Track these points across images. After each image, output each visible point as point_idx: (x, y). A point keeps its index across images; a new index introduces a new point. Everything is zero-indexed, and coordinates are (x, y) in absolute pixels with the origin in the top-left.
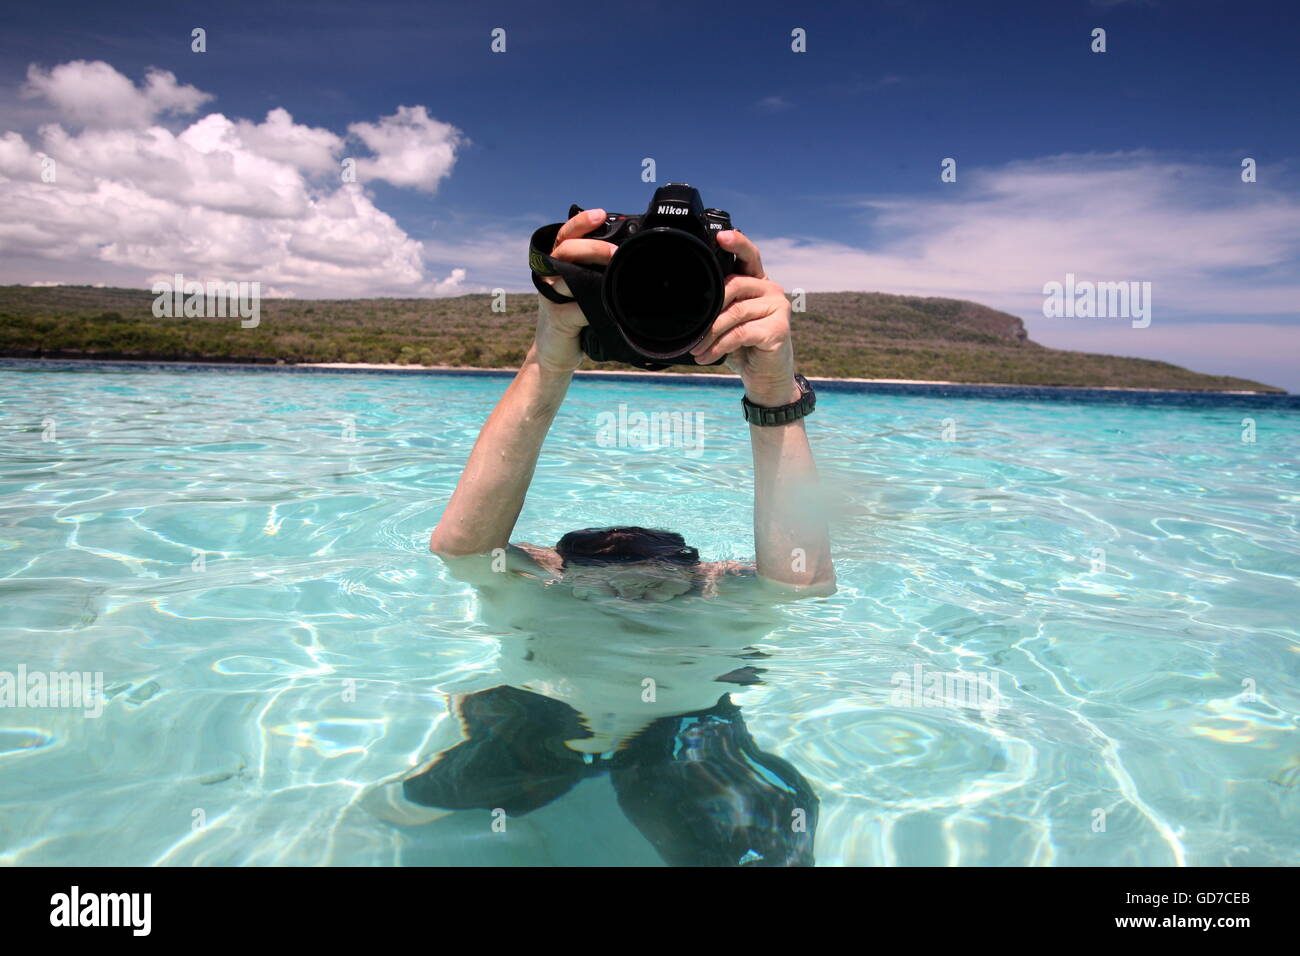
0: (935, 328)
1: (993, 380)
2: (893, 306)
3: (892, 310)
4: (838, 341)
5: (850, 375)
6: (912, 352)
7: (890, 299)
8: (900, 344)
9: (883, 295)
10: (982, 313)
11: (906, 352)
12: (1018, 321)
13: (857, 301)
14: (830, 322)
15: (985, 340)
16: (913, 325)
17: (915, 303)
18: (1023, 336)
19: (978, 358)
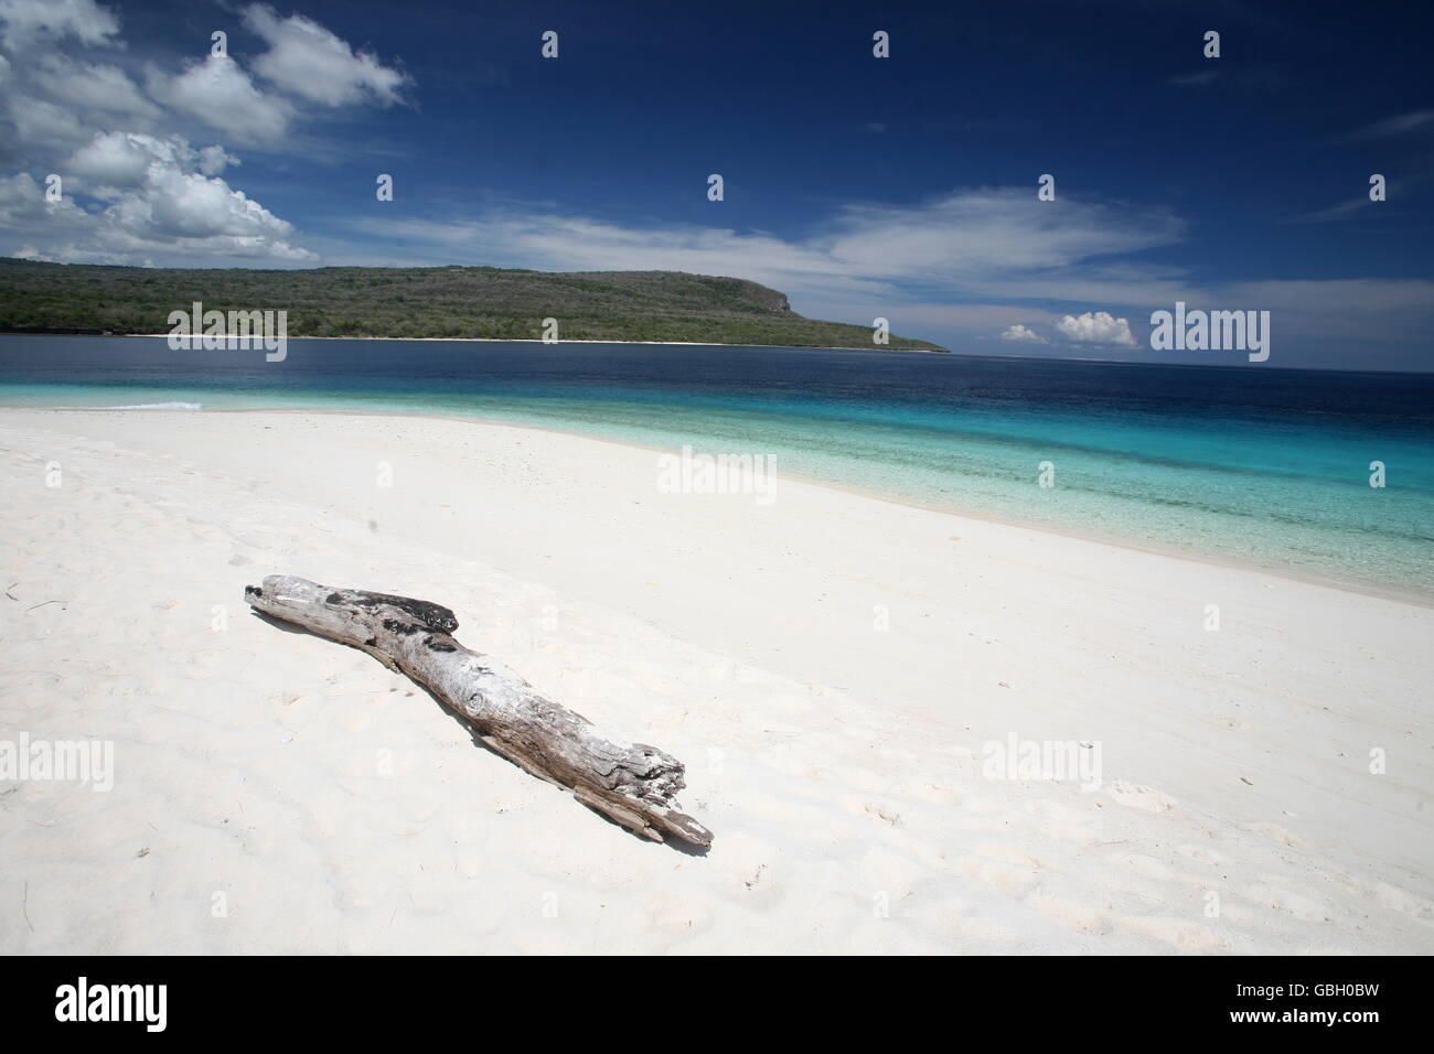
0: (722, 301)
1: (753, 342)
2: (691, 283)
3: (690, 286)
4: (642, 312)
5: (645, 339)
6: (699, 320)
7: (690, 277)
8: (691, 314)
9: (684, 274)
10: (757, 289)
11: (694, 320)
12: (784, 297)
13: (663, 278)
14: (639, 296)
15: (758, 311)
16: (705, 298)
17: (707, 281)
18: (786, 308)
19: (748, 325)
